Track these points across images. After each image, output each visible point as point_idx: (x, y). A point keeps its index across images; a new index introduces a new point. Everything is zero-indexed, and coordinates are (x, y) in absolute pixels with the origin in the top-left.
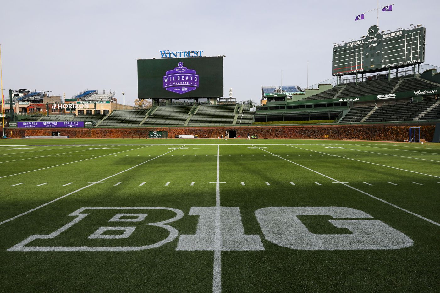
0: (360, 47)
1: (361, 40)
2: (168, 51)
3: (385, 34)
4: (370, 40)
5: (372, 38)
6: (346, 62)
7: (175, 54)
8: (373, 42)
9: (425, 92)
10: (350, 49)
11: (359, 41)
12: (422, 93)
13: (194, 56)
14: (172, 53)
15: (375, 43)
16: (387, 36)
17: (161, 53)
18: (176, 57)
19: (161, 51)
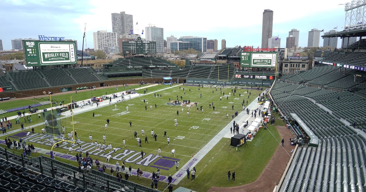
0: (134, 44)
2: (44, 36)
4: (138, 42)
14: (46, 37)
15: (140, 43)
16: (145, 42)
17: (39, 37)
18: (49, 40)
19: (39, 36)
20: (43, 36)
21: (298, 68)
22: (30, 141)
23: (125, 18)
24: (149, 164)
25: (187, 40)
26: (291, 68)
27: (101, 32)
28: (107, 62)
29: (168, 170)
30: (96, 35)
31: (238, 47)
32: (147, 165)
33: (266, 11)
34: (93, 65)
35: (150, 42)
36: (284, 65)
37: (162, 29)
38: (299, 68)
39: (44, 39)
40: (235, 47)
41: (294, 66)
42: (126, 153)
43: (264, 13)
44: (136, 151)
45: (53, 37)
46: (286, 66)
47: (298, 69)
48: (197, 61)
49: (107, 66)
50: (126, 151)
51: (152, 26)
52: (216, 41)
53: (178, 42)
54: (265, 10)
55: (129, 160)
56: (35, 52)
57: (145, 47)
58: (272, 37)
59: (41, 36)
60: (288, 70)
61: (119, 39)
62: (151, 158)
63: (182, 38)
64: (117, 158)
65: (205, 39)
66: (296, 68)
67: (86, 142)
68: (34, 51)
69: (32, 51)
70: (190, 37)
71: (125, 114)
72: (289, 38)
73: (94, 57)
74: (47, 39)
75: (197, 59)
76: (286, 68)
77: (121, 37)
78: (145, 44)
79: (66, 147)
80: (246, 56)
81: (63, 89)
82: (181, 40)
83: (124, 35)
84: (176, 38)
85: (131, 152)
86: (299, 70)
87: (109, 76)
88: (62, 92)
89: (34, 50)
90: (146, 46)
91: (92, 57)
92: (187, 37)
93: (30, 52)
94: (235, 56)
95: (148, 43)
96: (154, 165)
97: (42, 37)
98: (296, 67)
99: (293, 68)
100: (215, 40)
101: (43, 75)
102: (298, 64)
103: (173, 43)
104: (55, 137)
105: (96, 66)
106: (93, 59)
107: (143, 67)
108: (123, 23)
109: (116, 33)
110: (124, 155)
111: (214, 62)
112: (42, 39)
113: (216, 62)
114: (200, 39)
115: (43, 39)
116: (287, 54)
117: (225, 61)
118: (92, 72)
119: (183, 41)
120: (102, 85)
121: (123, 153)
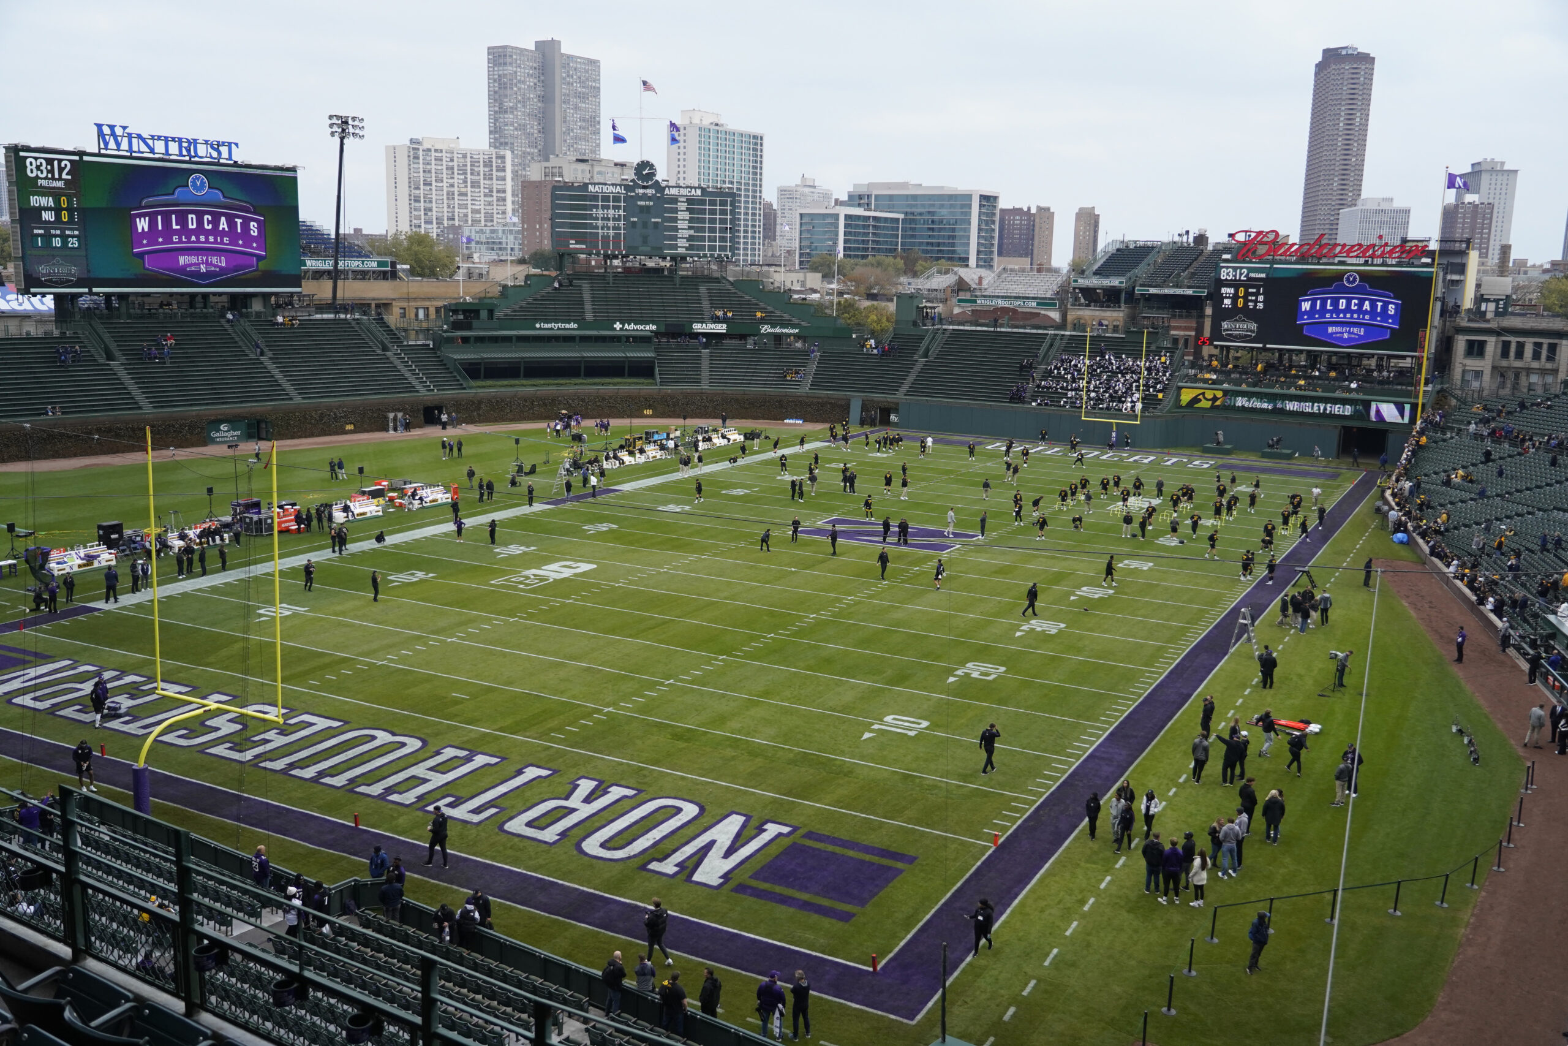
0: (616, 199)
1: (620, 185)
2: (124, 128)
3: (669, 187)
4: (640, 191)
5: (644, 187)
6: (585, 226)
7: (150, 142)
8: (644, 197)
9: (778, 330)
10: (595, 198)
11: (616, 185)
12: (772, 330)
13: (211, 157)
14: (139, 137)
15: (650, 199)
16: (673, 191)
17: (101, 134)
18: (152, 151)
19: (99, 126)
20: (119, 131)
21: (1543, 363)
22: (14, 701)
23: (559, 73)
24: (726, 876)
25: (889, 201)
26: (1504, 363)
27: (426, 145)
28: (463, 291)
29: (846, 917)
30: (403, 161)
31: (1191, 240)
32: (715, 881)
33: (1332, 58)
34: (384, 306)
35: (703, 190)
36: (1460, 343)
37: (757, 141)
38: (1549, 366)
39: (125, 145)
40: (1177, 239)
41: (1520, 354)
42: (587, 800)
43: (1320, 67)
44: (640, 791)
45: (173, 139)
46: (1476, 349)
47: (1543, 372)
48: (957, 310)
49: (465, 312)
50: (586, 786)
51: (706, 123)
52: (1046, 213)
53: (843, 211)
54: (1326, 52)
55: (603, 845)
56: (71, 216)
57: (676, 220)
58: (1359, 202)
59: (112, 127)
60: (1487, 376)
61: (527, 188)
62: (738, 835)
63: (864, 191)
64: (529, 824)
65: (988, 200)
66: (1535, 365)
67: (347, 724)
68: (70, 210)
69: (57, 210)
70: (905, 185)
71: (567, 573)
72: (1456, 206)
73: (393, 264)
74: (143, 148)
75: (955, 300)
76: (1473, 364)
77: (535, 173)
78: (674, 200)
79: (229, 749)
80: (1247, 287)
81: (216, 423)
82: (857, 199)
83: (554, 161)
84: (827, 196)
85: (616, 792)
86: (1549, 379)
87: (474, 371)
88: (212, 441)
89: (70, 202)
90: (681, 215)
91: (380, 264)
92: (889, 185)
93: (47, 216)
94: (1177, 286)
95: (690, 201)
96: (754, 883)
97: (113, 134)
98: (1536, 356)
99: (1518, 364)
100: (1039, 209)
101: (113, 346)
102: (1546, 341)
103: (813, 216)
104: (161, 685)
105: (404, 315)
106: (384, 275)
107: (663, 330)
108: (546, 98)
109: (508, 155)
110: (573, 810)
111: (1055, 315)
112: (112, 144)
113: (1064, 316)
114: (964, 200)
115: (118, 144)
116: (1478, 286)
117: (1115, 314)
118: (382, 343)
119: (868, 207)
120: (430, 415)
121: (567, 798)
